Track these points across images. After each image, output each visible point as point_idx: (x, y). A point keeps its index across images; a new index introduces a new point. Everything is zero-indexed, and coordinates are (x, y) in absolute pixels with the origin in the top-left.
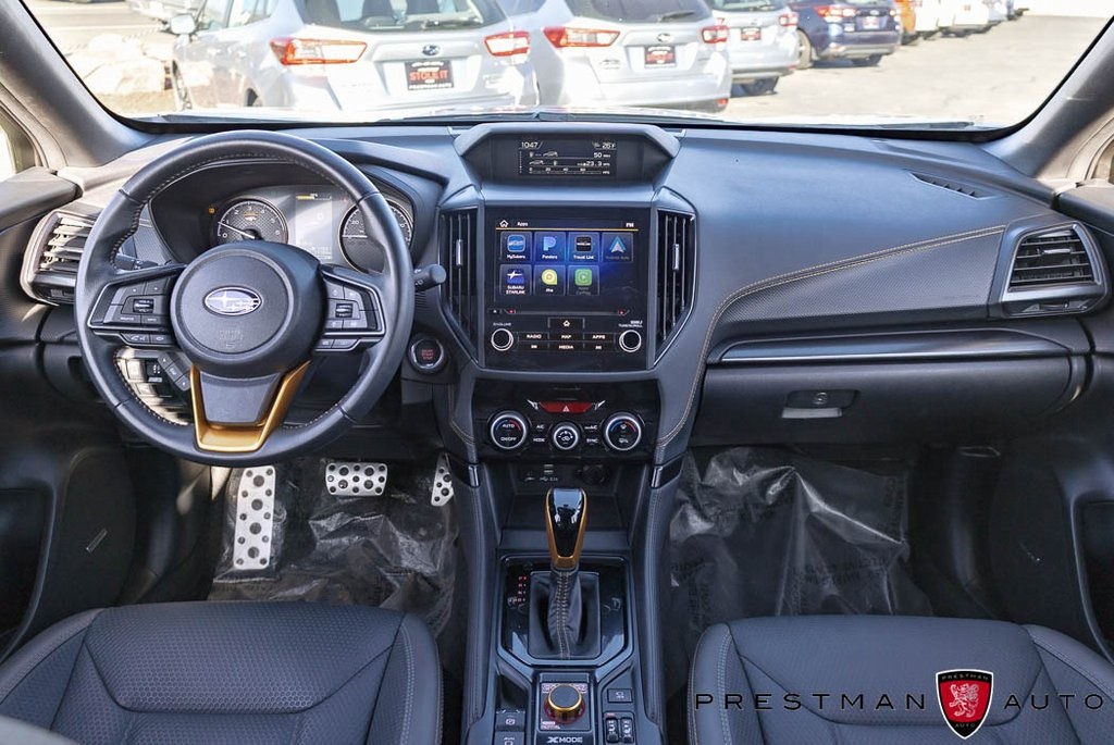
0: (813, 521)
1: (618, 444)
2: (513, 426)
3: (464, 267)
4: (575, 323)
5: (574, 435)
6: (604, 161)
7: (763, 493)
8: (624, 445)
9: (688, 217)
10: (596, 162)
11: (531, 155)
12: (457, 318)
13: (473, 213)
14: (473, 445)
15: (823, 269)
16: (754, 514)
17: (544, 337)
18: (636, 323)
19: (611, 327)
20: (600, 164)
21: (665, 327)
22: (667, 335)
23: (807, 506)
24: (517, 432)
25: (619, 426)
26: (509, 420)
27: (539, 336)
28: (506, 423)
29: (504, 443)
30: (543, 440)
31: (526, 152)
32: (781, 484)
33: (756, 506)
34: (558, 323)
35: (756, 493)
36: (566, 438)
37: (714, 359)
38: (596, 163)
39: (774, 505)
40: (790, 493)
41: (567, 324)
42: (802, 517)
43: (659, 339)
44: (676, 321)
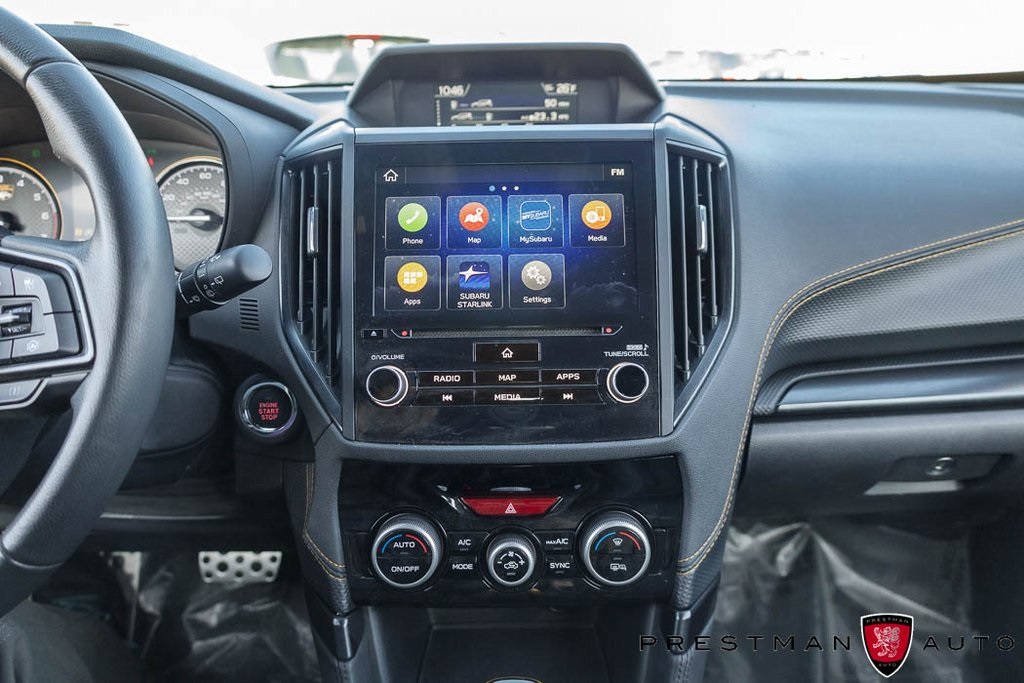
0: (840, 597)
1: (607, 573)
2: (412, 545)
3: (321, 254)
4: (524, 352)
5: (525, 558)
6: (560, 111)
7: (773, 560)
8: (620, 575)
9: (715, 161)
10: (548, 112)
11: (454, 105)
12: (309, 347)
13: (336, 158)
14: (341, 581)
15: (949, 246)
16: (765, 589)
17: (466, 379)
18: (636, 349)
19: (590, 356)
20: (554, 115)
21: (687, 354)
22: (692, 369)
23: (831, 576)
24: (421, 554)
25: (609, 541)
26: (405, 535)
27: (457, 378)
28: (398, 540)
29: (399, 577)
30: (470, 567)
31: (446, 101)
32: (796, 546)
33: (766, 577)
34: (489, 353)
35: (764, 562)
36: (512, 565)
37: (766, 406)
38: (549, 115)
39: (790, 576)
40: (807, 561)
41: (507, 354)
42: (827, 591)
43: (679, 377)
44: (707, 344)
